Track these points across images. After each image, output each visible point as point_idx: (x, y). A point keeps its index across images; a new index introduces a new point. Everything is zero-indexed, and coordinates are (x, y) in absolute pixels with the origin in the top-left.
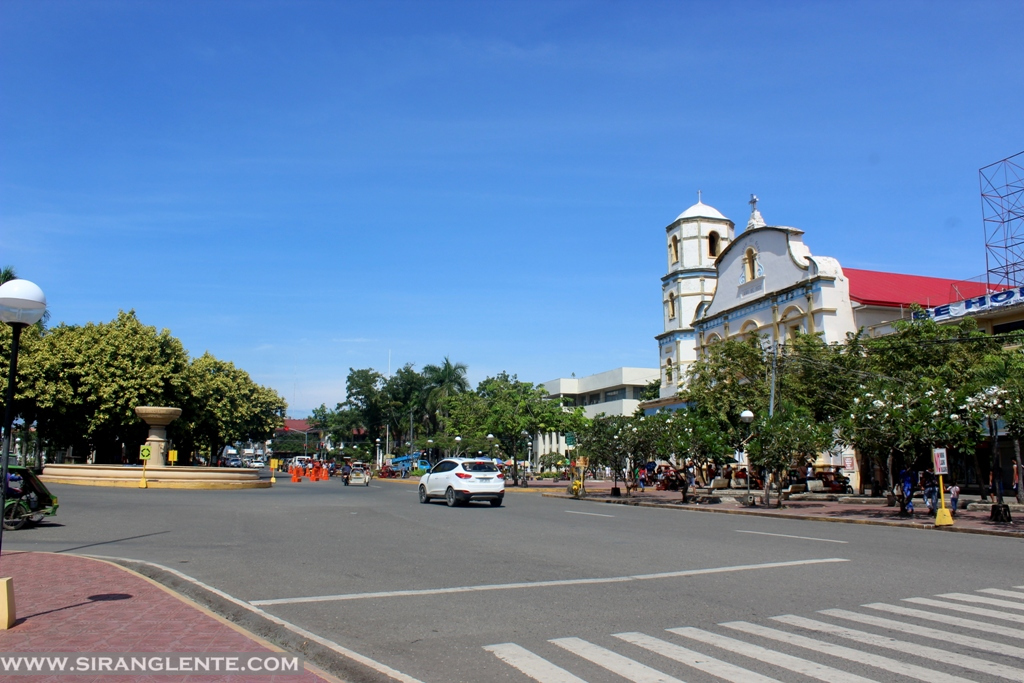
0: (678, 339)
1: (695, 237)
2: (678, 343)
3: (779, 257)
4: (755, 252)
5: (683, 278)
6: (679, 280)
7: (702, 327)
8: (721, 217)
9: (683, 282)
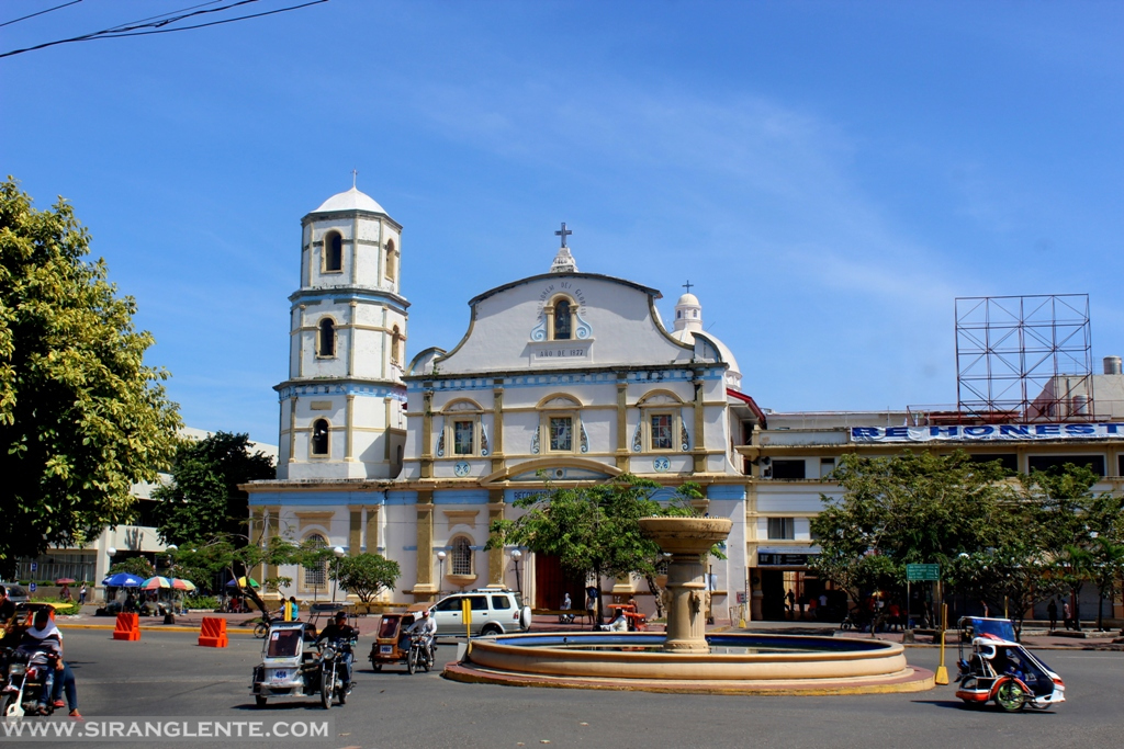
0: (352, 393)
1: (374, 243)
2: (349, 399)
3: (630, 322)
4: (573, 304)
5: (359, 301)
6: (355, 304)
7: (430, 384)
8: (380, 210)
9: (359, 307)
